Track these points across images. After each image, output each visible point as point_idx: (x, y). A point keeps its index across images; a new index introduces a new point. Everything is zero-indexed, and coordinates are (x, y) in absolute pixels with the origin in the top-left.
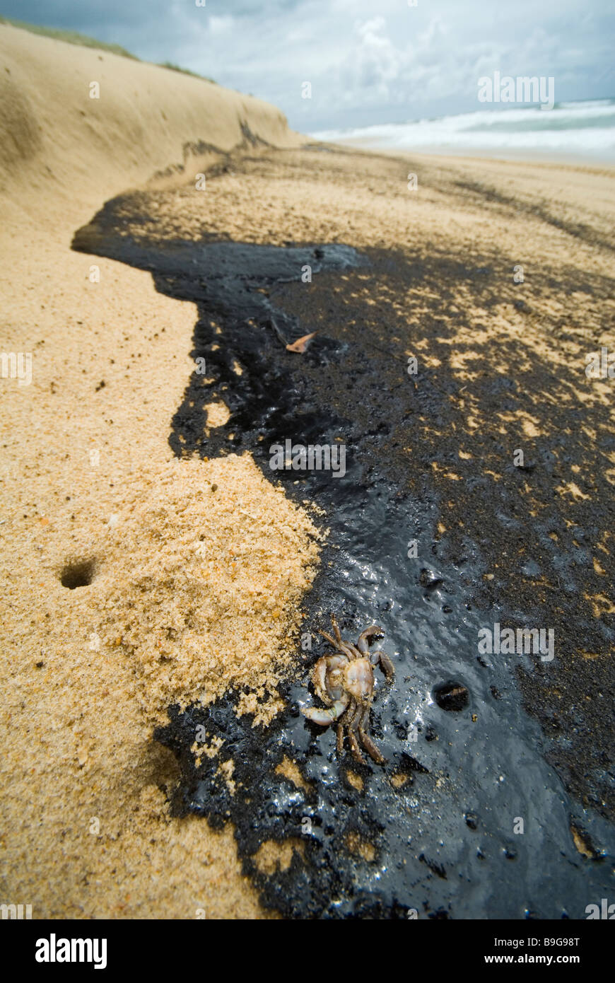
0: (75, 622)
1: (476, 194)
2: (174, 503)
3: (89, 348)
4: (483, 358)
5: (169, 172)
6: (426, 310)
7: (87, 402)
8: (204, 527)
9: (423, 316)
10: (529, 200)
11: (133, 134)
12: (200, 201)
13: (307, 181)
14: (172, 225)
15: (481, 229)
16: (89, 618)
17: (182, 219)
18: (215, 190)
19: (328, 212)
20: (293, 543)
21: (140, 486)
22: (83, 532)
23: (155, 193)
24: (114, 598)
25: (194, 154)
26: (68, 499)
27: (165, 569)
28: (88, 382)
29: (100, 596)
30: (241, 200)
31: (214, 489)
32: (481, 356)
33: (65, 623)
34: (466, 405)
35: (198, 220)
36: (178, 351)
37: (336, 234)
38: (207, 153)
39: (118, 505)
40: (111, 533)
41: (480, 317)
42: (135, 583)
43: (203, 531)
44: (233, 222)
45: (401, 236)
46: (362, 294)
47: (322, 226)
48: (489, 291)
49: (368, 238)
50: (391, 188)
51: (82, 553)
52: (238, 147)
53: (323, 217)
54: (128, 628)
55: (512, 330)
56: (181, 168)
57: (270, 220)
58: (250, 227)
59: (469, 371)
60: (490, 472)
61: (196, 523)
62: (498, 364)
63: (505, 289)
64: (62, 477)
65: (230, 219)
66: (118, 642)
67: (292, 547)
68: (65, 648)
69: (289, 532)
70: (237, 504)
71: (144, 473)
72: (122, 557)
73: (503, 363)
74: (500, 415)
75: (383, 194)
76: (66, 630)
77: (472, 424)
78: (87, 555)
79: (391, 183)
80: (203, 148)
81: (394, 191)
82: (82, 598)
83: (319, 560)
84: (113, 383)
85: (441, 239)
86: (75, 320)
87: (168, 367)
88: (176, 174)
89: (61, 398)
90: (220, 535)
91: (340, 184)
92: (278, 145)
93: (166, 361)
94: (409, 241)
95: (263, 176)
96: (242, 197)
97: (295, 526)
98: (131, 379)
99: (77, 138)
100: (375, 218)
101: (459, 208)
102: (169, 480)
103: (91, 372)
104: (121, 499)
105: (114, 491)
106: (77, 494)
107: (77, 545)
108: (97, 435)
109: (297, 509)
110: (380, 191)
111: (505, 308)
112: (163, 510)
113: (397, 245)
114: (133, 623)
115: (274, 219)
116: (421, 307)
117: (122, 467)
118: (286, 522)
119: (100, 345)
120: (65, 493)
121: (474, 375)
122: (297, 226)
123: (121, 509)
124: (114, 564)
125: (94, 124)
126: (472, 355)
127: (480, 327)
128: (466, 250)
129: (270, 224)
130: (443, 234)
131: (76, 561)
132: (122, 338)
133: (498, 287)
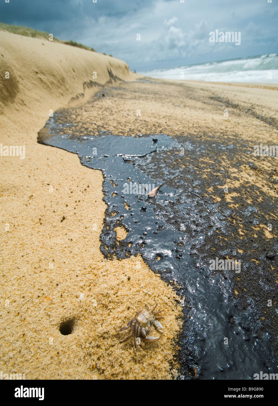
0: (72, 356)
1: (221, 104)
2: (112, 289)
3: (55, 198)
4: (240, 195)
5: (77, 97)
6: (209, 170)
7: (57, 228)
8: (129, 303)
9: (209, 173)
10: (245, 105)
11: (61, 81)
12: (95, 113)
13: (143, 100)
14: (84, 127)
15: (227, 123)
16: (78, 353)
17: (88, 124)
18: (100, 106)
19: (155, 117)
20: (169, 306)
21: (92, 277)
22: (67, 303)
23: (73, 109)
24: (89, 342)
25: (88, 87)
26: (57, 285)
27: (114, 327)
28: (56, 217)
29: (82, 341)
30: (114, 112)
31: (129, 279)
32: (239, 194)
33: (67, 356)
34: (236, 223)
35: (95, 124)
36: (97, 198)
37: (161, 129)
38: (94, 87)
39: (82, 287)
40: (81, 304)
41: (234, 173)
42: (100, 335)
43: (129, 305)
44: (111, 124)
45: (191, 129)
46: (178, 162)
47: (154, 125)
48: (236, 158)
49: (176, 131)
50: (182, 102)
51: (69, 315)
52: (108, 82)
53: (154, 120)
54: (99, 359)
55: (250, 179)
56: (83, 95)
57: (129, 123)
58: (121, 127)
59: (235, 204)
60: (253, 260)
61: (125, 301)
62: (247, 198)
63: (243, 157)
64: (53, 273)
65: (110, 123)
66: (94, 367)
67: (170, 308)
68: (69, 371)
69: (167, 301)
70: (141, 287)
71: (92, 269)
72: (89, 317)
73: (250, 198)
74: (253, 228)
75: (179, 106)
76: (68, 361)
77: (241, 233)
78: (71, 316)
79: (182, 99)
80: (92, 84)
81: (184, 104)
82: (73, 341)
83: (183, 315)
84: (69, 217)
85: (210, 130)
86: (46, 182)
87: (94, 207)
88: (81, 98)
89: (45, 226)
90: (136, 306)
91: (158, 101)
92: (126, 80)
93: (92, 204)
94: (195, 131)
95: (122, 98)
96: (114, 110)
97: (169, 296)
98: (77, 215)
99: (35, 84)
100: (177, 119)
101: (215, 112)
102: (106, 273)
103: (57, 212)
104: (83, 284)
105: (79, 279)
106: (61, 281)
107: (65, 311)
108: (65, 247)
109: (168, 285)
110: (177, 104)
111: (245, 167)
112: (107, 293)
113: (190, 134)
114: (101, 356)
115: (131, 122)
116: (207, 169)
117: (80, 265)
118: (164, 294)
119: (60, 196)
120: (55, 281)
121: (237, 205)
122: (142, 126)
123: (84, 289)
124: (85, 321)
125: (42, 77)
126: (235, 194)
127: (236, 179)
128: (222, 135)
129: (130, 125)
130: (210, 127)
131: (66, 319)
132: (69, 192)
133: (240, 155)
